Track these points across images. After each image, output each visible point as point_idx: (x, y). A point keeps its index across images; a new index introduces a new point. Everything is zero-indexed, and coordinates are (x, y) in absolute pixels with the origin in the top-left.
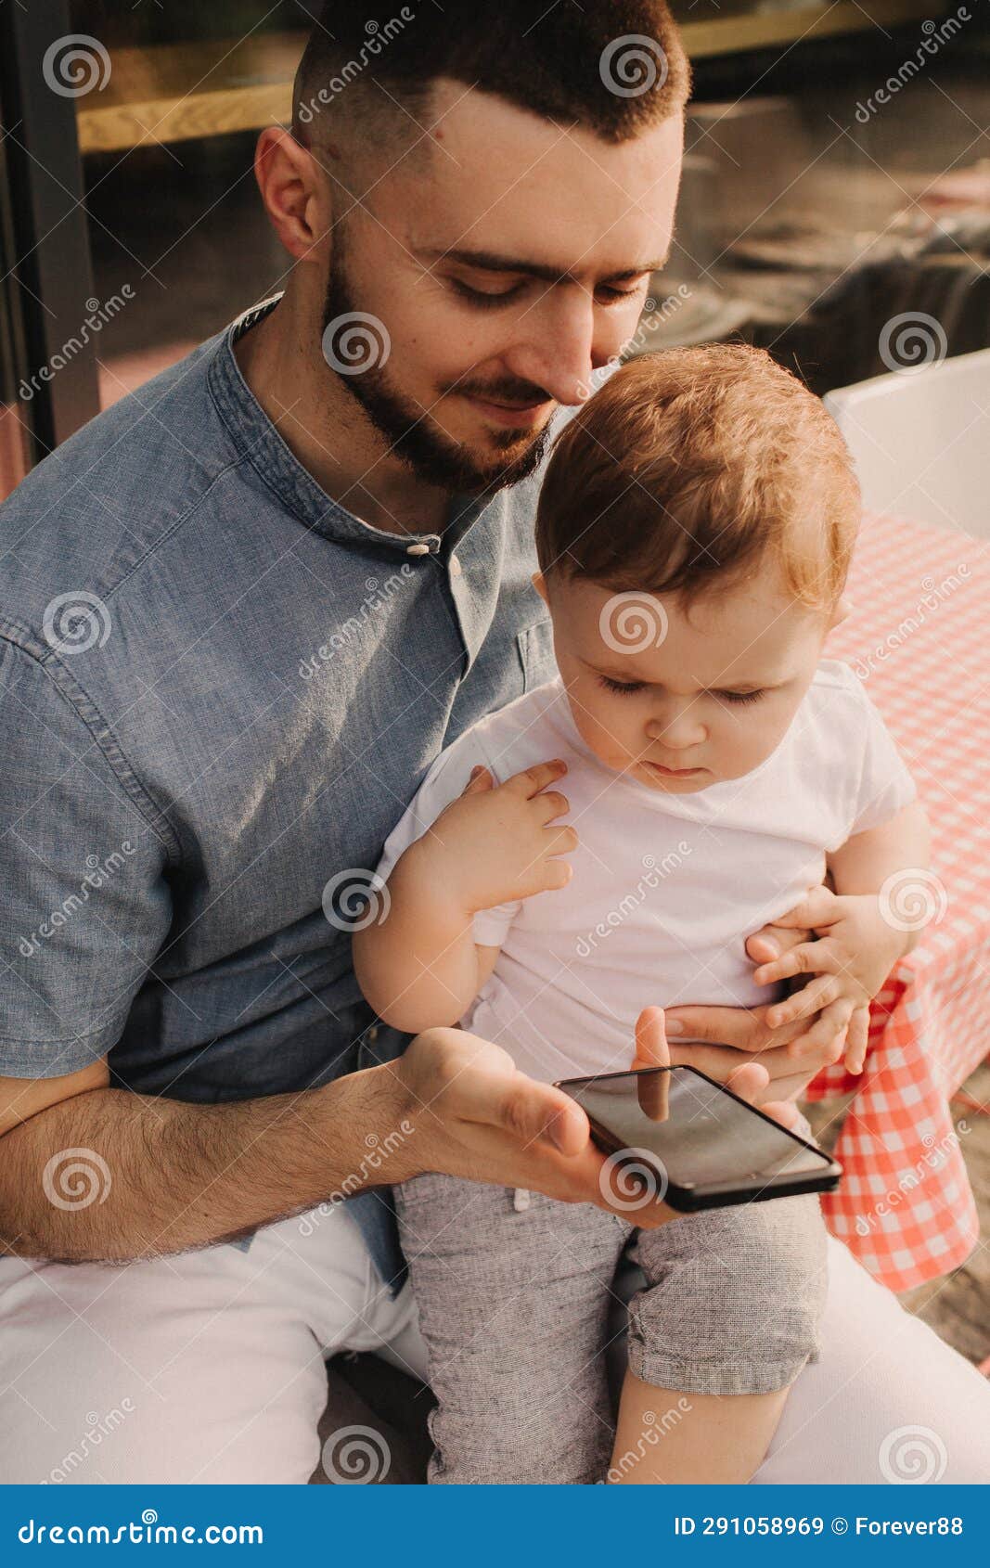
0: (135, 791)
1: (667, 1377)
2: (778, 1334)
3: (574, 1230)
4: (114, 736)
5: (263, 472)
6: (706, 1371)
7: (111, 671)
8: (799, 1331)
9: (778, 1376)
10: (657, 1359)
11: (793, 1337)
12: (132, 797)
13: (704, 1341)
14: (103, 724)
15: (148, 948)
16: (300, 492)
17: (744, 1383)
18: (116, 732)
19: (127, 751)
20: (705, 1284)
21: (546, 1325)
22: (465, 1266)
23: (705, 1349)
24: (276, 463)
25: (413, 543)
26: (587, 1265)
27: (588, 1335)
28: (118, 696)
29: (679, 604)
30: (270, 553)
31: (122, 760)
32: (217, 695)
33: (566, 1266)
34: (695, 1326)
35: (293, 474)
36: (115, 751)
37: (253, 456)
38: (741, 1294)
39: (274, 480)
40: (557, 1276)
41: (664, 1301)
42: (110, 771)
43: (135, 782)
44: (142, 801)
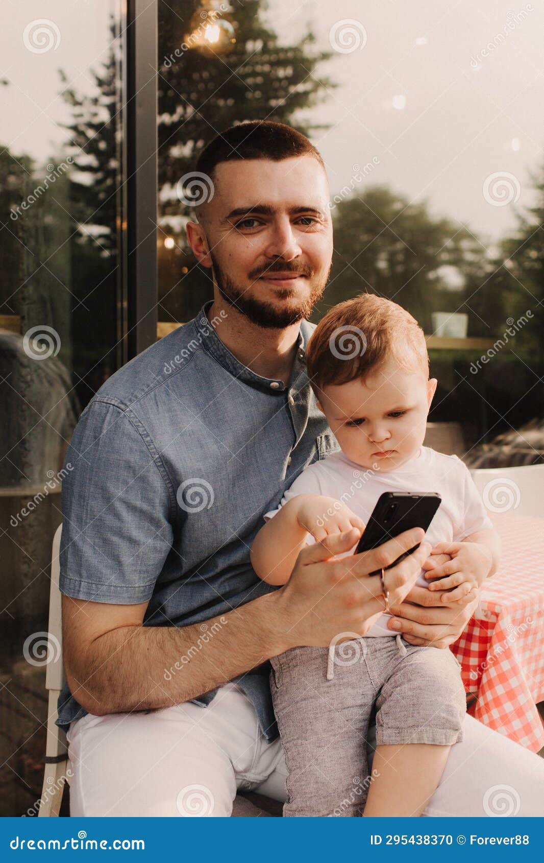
0: (159, 464)
1: (393, 738)
2: (444, 715)
3: (353, 688)
4: (152, 440)
5: (214, 354)
6: (411, 733)
7: (152, 416)
8: (452, 715)
9: (444, 737)
10: (389, 731)
11: (450, 718)
12: (157, 467)
13: (410, 719)
14: (148, 435)
15: (164, 549)
16: (227, 360)
17: (428, 738)
18: (153, 439)
19: (157, 446)
20: (410, 693)
21: (340, 727)
22: (304, 705)
23: (411, 722)
24: (219, 350)
25: (273, 382)
26: (359, 702)
27: (359, 737)
28: (154, 425)
29: (362, 381)
30: (215, 381)
31: (155, 450)
32: (193, 432)
33: (350, 702)
34: (406, 713)
35: (224, 353)
36: (152, 446)
37: (210, 348)
38: (426, 696)
39: (218, 357)
40: (345, 706)
41: (392, 703)
42: (150, 455)
43: (160, 460)
44: (162, 469)
